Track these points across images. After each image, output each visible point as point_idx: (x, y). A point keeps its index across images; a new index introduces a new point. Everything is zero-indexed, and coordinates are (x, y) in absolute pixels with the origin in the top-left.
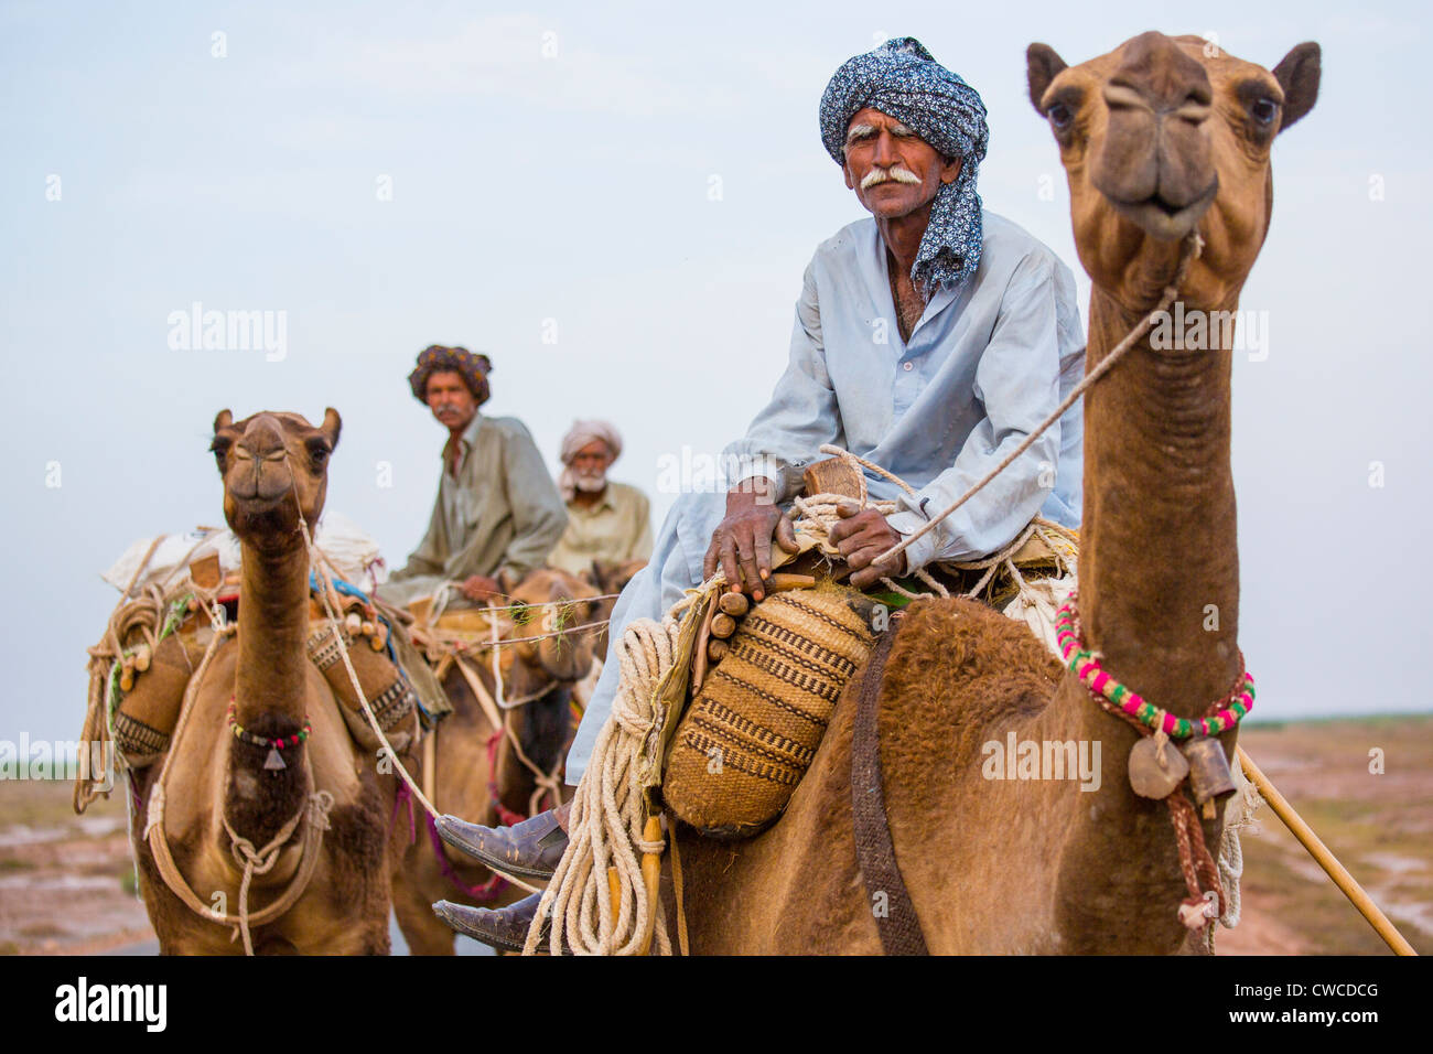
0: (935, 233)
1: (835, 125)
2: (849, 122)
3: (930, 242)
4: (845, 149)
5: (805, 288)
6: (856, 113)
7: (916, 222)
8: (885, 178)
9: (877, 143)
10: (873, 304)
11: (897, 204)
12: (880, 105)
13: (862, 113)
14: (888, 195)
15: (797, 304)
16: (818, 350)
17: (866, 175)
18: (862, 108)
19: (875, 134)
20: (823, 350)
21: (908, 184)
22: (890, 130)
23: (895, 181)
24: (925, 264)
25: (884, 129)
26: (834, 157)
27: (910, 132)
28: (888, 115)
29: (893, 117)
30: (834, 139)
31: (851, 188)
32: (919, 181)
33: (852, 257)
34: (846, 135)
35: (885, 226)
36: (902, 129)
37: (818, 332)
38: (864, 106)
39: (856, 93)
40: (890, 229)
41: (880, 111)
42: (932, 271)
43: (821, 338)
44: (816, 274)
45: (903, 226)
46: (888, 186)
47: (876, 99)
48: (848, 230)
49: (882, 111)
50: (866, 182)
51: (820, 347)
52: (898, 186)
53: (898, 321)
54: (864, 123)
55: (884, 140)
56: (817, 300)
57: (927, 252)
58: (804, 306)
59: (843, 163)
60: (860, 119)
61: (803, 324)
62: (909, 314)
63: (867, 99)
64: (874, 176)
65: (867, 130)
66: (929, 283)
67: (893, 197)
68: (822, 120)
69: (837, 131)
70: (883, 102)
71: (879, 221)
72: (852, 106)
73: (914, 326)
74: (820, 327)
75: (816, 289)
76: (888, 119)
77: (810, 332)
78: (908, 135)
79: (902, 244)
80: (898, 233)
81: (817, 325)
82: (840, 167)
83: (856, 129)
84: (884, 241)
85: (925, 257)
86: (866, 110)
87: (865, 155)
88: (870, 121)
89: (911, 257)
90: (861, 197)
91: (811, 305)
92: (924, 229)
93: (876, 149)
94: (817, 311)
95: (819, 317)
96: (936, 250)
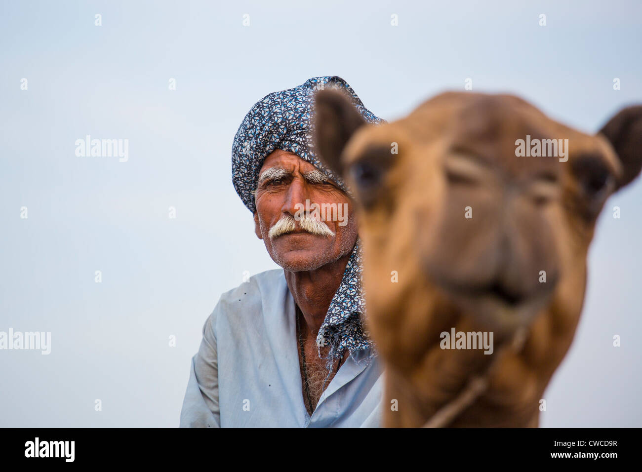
0: (346, 296)
1: (247, 167)
2: (262, 164)
3: (340, 304)
4: (256, 193)
5: (203, 340)
6: (269, 154)
7: (326, 279)
8: (294, 227)
9: (288, 189)
10: (276, 365)
11: (306, 256)
12: (295, 148)
13: (273, 155)
14: (296, 246)
15: (193, 358)
16: (214, 412)
17: (275, 223)
18: (275, 149)
19: (288, 179)
20: (218, 413)
21: (319, 236)
22: (303, 175)
23: (305, 231)
24: (333, 329)
25: (297, 173)
26: (245, 203)
27: (326, 179)
28: (303, 159)
29: (308, 161)
30: (244, 182)
31: (260, 238)
32: (332, 234)
33: (258, 311)
34: (257, 178)
35: (294, 280)
36: (316, 175)
37: (214, 392)
38: (278, 147)
39: (270, 132)
40: (299, 284)
41: (295, 154)
42: (340, 337)
43: (218, 399)
44: (218, 328)
45: (311, 281)
46: (298, 237)
47: (291, 141)
48: (256, 281)
49: (296, 154)
50: (274, 231)
51: (215, 409)
52: (308, 237)
53: (303, 387)
54: (276, 165)
55: (296, 186)
56: (216, 357)
57: (335, 315)
58: (202, 363)
59: (254, 211)
60: (273, 161)
61: (198, 381)
62: (315, 380)
63: (282, 140)
64: (283, 224)
65: (280, 173)
66: (335, 350)
67: (302, 249)
68: (234, 161)
69: (249, 174)
70: (299, 144)
71: (289, 276)
72: (265, 146)
73: (320, 394)
74: (217, 387)
75: (216, 344)
76: (303, 164)
77: (206, 391)
78: (325, 183)
79: (311, 302)
80: (307, 288)
81: (212, 384)
82: (252, 214)
83: (268, 172)
84: (294, 296)
85: (333, 321)
86: (280, 152)
87: (275, 201)
88: (283, 163)
89: (320, 317)
90: (269, 247)
91: (210, 361)
92: (334, 290)
93: (287, 195)
94: (215, 368)
95: (217, 376)
96: (346, 314)
